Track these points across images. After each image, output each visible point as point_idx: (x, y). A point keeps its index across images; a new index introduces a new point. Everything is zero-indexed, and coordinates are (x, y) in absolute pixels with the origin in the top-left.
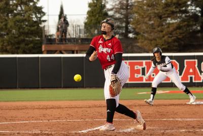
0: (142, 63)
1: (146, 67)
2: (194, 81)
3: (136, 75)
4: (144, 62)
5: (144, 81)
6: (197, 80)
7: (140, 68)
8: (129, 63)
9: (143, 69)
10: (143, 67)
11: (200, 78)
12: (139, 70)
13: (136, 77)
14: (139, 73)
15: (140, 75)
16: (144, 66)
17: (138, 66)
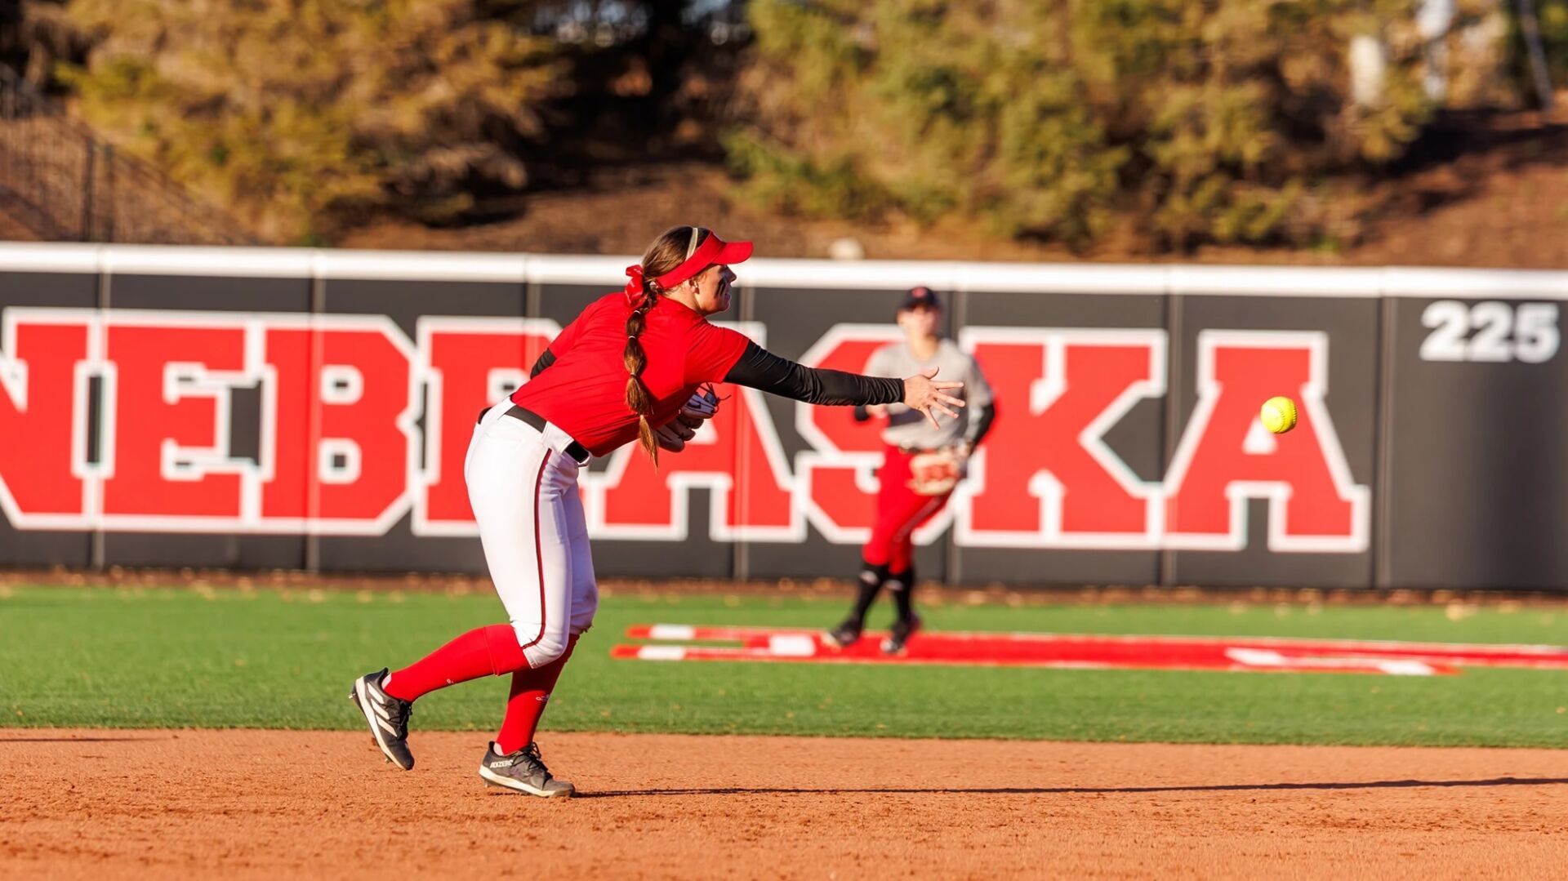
0: (236, 338)
1: (270, 378)
2: (720, 531)
3: (171, 452)
4: (255, 328)
5: (251, 519)
6: (754, 521)
7: (214, 385)
8: (116, 335)
9: (246, 402)
10: (245, 379)
11: (786, 497)
12: (209, 404)
13: (170, 471)
14: (206, 439)
15: (212, 460)
16: (257, 368)
17: (196, 370)
